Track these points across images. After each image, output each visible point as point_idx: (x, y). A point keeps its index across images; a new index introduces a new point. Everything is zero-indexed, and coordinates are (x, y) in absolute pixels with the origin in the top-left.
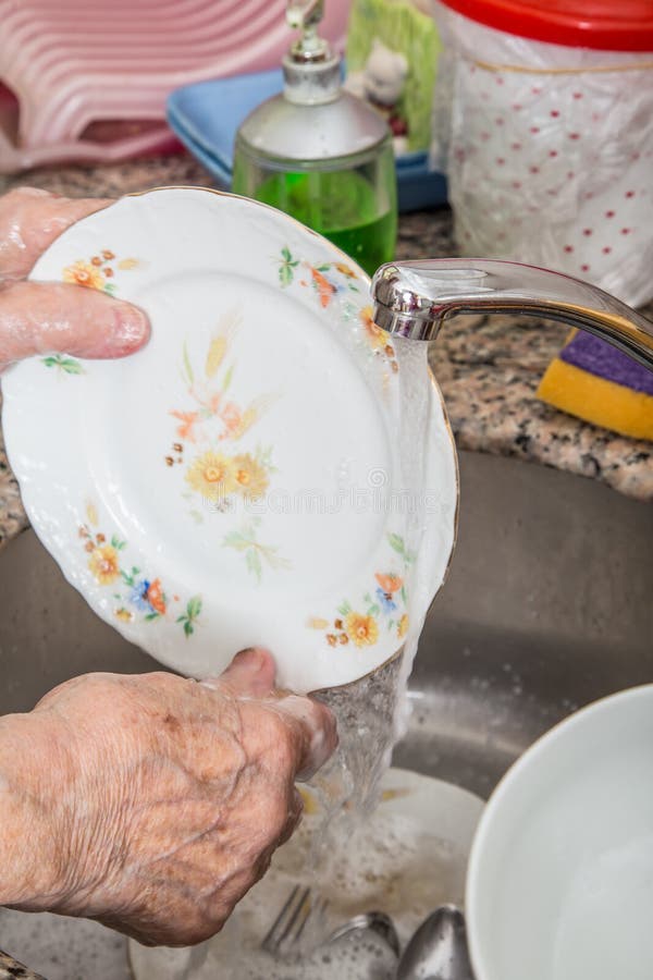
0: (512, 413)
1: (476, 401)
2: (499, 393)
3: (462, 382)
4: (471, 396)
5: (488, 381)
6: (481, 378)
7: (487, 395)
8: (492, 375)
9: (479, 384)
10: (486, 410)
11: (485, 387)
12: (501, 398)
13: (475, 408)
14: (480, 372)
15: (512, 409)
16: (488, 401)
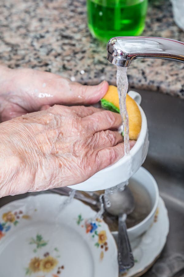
0: (180, 81)
1: (168, 75)
2: (176, 72)
3: (164, 67)
4: (166, 73)
5: (174, 67)
6: (172, 66)
7: (172, 73)
8: (176, 65)
9: (170, 68)
10: (171, 79)
11: (172, 70)
12: (177, 75)
13: (167, 78)
14: (171, 64)
15: (180, 79)
16: (172, 75)
